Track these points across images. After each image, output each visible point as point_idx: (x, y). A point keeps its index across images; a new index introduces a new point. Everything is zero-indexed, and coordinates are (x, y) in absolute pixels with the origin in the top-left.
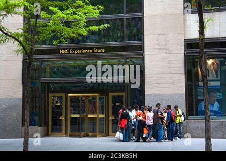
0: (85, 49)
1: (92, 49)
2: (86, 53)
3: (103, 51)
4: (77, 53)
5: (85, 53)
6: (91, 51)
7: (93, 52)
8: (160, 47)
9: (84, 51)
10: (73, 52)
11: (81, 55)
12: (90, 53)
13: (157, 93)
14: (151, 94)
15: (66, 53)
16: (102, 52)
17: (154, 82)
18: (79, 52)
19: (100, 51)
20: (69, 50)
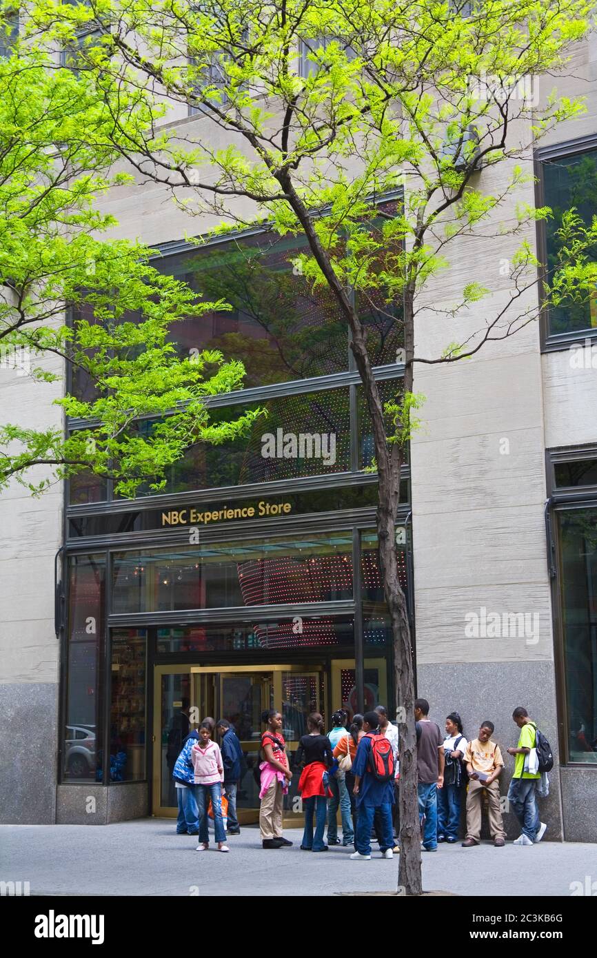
0: (232, 505)
1: (253, 502)
2: (238, 519)
3: (287, 507)
4: (211, 522)
5: (233, 519)
6: (251, 512)
7: (256, 516)
8: (461, 486)
9: (229, 514)
10: (200, 516)
11: (223, 527)
12: (249, 518)
13: (455, 659)
14: (436, 665)
15: (180, 524)
16: (284, 513)
17: (446, 620)
18: (215, 515)
19: (278, 508)
20: (188, 513)
